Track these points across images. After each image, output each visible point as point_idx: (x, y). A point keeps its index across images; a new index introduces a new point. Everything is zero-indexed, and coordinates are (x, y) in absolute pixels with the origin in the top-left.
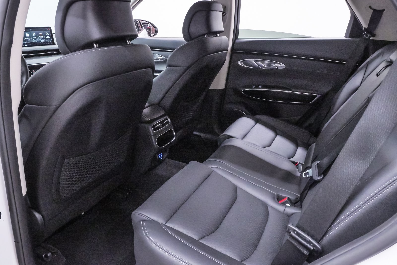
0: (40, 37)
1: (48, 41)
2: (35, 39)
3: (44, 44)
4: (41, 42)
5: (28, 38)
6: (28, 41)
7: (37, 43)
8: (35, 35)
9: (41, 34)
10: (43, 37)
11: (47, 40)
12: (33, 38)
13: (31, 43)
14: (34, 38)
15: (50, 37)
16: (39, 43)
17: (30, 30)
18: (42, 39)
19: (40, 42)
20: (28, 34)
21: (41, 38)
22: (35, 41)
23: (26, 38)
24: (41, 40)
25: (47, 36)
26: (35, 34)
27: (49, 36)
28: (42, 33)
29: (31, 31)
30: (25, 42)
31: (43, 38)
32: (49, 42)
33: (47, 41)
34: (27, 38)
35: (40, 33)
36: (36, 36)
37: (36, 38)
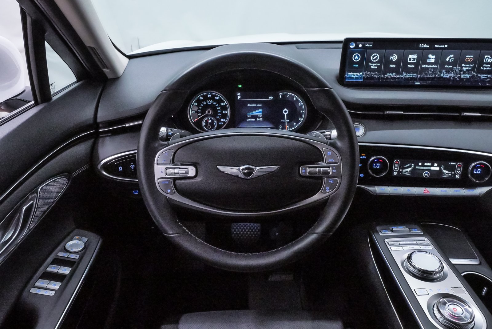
0: (463, 65)
1: (482, 77)
2: (448, 71)
3: (468, 84)
4: (460, 78)
5: (430, 66)
6: (426, 74)
7: (448, 79)
8: (452, 60)
9: (470, 57)
10: (473, 65)
11: (479, 75)
12: (442, 67)
13: (435, 78)
14: (446, 66)
15: (490, 69)
16: (453, 81)
17: (443, 46)
18: (467, 70)
19: (458, 79)
20: (434, 57)
21: (465, 69)
22: (444, 75)
23: (424, 66)
24: (464, 73)
25: (485, 65)
26: (452, 56)
27: (489, 66)
28: (472, 56)
29: (445, 48)
30: (419, 76)
31: (471, 68)
32: (483, 81)
33: (480, 77)
34: (427, 66)
35: (467, 56)
36: (454, 64)
37: (451, 67)
